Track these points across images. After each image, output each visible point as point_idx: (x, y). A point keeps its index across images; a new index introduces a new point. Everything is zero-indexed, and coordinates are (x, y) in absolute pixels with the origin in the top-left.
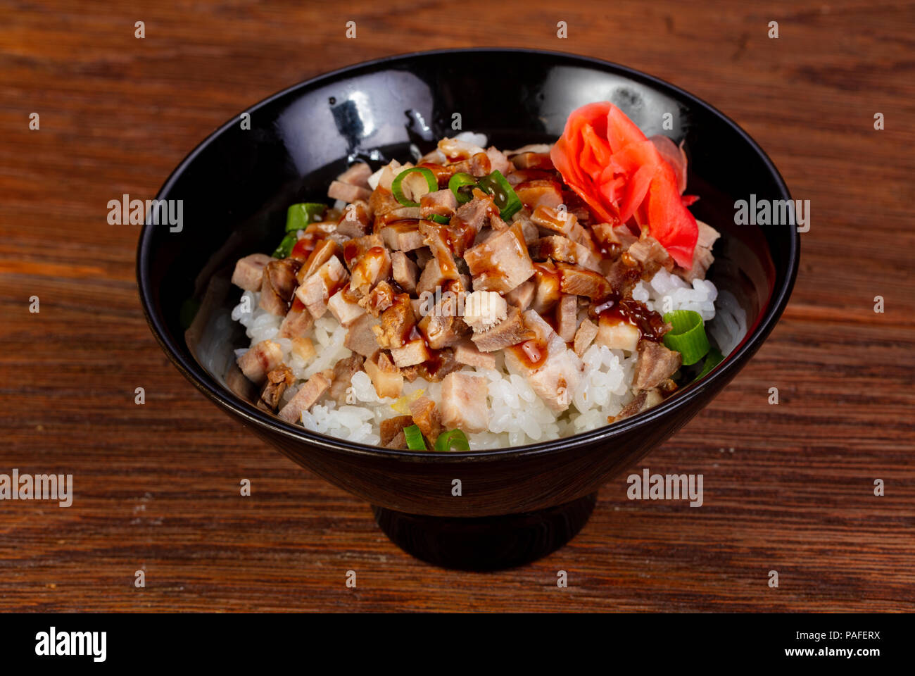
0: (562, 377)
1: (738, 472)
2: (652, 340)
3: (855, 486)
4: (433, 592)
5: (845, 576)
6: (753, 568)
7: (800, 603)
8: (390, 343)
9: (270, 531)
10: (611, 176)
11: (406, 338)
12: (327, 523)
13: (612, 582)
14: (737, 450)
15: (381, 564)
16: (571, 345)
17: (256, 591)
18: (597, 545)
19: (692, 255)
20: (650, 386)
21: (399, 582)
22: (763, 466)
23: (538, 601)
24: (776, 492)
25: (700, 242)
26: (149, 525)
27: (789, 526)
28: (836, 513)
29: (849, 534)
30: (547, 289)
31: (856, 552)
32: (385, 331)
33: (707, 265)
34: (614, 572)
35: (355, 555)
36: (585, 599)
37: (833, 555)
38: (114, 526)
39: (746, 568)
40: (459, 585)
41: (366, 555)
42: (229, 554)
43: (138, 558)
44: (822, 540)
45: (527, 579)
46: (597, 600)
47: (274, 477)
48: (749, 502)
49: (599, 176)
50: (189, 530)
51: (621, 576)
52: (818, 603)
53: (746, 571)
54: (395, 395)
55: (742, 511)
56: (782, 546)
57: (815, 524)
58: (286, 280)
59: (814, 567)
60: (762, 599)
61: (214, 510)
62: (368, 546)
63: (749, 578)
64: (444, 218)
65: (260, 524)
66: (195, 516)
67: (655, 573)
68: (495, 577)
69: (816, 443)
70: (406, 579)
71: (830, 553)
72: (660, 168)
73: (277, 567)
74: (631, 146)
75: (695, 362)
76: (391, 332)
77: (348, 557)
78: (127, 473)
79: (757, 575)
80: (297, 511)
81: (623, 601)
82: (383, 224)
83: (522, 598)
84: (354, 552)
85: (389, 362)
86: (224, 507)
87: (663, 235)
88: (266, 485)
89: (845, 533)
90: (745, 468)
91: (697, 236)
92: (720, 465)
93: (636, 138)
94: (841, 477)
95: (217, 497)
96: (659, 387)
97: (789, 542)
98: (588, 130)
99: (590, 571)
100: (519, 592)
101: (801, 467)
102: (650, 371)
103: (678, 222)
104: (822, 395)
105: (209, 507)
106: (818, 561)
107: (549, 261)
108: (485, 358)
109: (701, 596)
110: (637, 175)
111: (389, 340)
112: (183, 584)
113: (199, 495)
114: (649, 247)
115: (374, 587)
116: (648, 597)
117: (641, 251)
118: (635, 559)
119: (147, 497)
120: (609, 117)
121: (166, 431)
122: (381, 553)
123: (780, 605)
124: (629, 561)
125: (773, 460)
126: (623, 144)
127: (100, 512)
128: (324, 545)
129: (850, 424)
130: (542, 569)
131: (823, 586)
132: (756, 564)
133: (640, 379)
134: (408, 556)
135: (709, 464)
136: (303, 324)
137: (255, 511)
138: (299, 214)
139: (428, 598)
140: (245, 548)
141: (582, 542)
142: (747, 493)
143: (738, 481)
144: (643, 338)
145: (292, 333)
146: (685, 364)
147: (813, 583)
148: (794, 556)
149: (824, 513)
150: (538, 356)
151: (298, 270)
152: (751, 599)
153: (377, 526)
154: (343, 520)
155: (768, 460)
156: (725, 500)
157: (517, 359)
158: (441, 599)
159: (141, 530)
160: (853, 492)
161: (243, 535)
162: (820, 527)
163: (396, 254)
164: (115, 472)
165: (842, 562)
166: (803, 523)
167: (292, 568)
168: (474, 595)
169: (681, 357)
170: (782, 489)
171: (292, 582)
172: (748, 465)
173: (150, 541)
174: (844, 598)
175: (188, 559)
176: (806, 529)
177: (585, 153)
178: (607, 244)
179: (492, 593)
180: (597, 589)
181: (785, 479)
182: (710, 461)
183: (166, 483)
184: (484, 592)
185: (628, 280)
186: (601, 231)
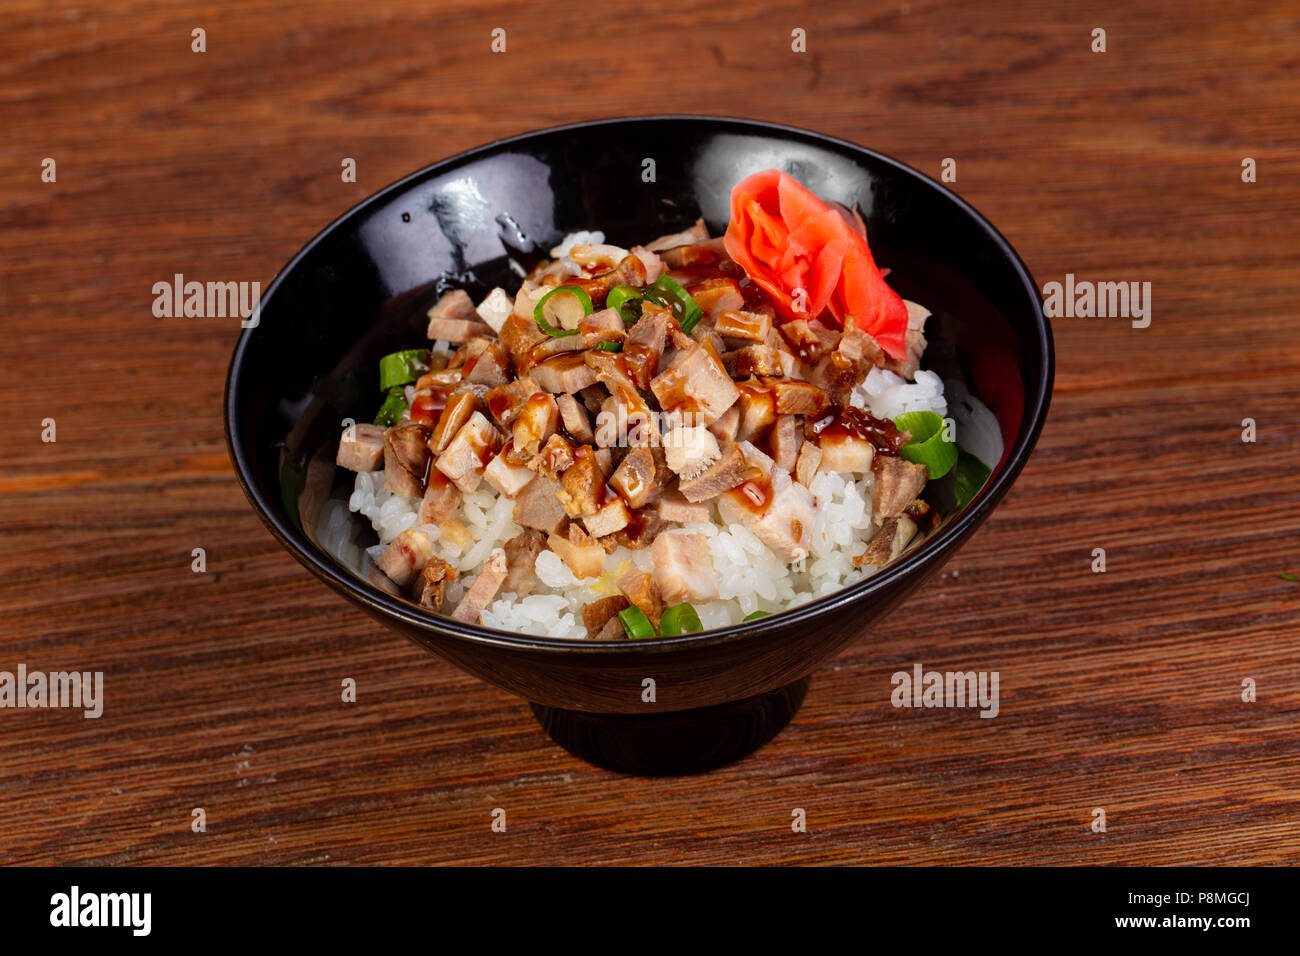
0: (795, 518)
1: (972, 599)
2: (889, 454)
3: (1119, 594)
4: (642, 809)
5: (1140, 704)
6: (1025, 714)
7: (1096, 747)
8: (581, 510)
9: (415, 768)
10: (793, 261)
11: (601, 500)
12: (485, 745)
13: (859, 760)
14: (963, 572)
15: (567, 785)
16: (794, 475)
17: (421, 845)
18: (828, 718)
19: (903, 342)
20: (897, 511)
21: (595, 804)
22: (1001, 587)
23: (776, 798)
24: (1026, 617)
25: (911, 325)
26: (260, 786)
27: (1054, 655)
28: (1106, 630)
29: (1130, 653)
30: (758, 413)
31: (1144, 674)
32: (574, 497)
33: (920, 351)
34: (858, 747)
35: (530, 780)
36: (832, 786)
37: (1118, 682)
38: (217, 793)
39: (1017, 715)
40: (672, 795)
41: (545, 778)
42: (373, 804)
43: (260, 828)
44: (1098, 666)
45: (753, 773)
46: (847, 784)
47: (398, 700)
48: (996, 635)
49: (779, 263)
50: (313, 783)
51: (868, 750)
52: (1117, 744)
53: (1018, 718)
54: (596, 572)
55: (991, 647)
56: (1052, 681)
57: (1084, 647)
58: (417, 451)
59: (1099, 701)
60: (1047, 750)
61: (337, 753)
62: (544, 766)
63: (1024, 726)
64: (613, 344)
65: (400, 760)
66: (316, 763)
67: (909, 739)
68: (714, 777)
69: (1056, 549)
70: (604, 798)
71: (1113, 680)
72: (852, 241)
73: (439, 811)
74: (811, 220)
75: (945, 473)
76: (582, 495)
77: (524, 783)
78: (212, 724)
79: (1032, 722)
80: (440, 736)
81: (880, 780)
82: (533, 363)
83: (756, 798)
84: (529, 775)
85: (583, 534)
86: (348, 746)
87: (868, 323)
88: (393, 710)
89: (1123, 653)
90: (979, 593)
91: (907, 319)
92: (947, 594)
93: (816, 209)
94: (1099, 585)
95: (336, 736)
96: (907, 511)
97: (1059, 675)
98: (755, 209)
99: (829, 751)
100: (748, 792)
101: (1046, 581)
102: (894, 493)
103: (884, 305)
104: (1045, 488)
105: (330, 749)
106: (1101, 692)
107: (753, 378)
108: (696, 509)
109: (973, 759)
110: (822, 254)
111: (580, 506)
112: (326, 851)
113: (313, 737)
114: (860, 341)
115: (567, 815)
116: (909, 771)
117: (853, 348)
118: (879, 727)
119: (246, 751)
120: (780, 188)
121: (245, 663)
122: (563, 772)
123: (1073, 754)
124: (872, 731)
125: (1010, 577)
126: (801, 219)
127: (195, 779)
128: (490, 774)
129: (1089, 518)
130: (768, 758)
131: (1116, 722)
132: (1027, 708)
133: (883, 505)
134: (598, 769)
135: (934, 596)
136: (449, 503)
137: (388, 745)
138: (396, 366)
139: (639, 818)
140: (390, 793)
141: (808, 717)
142: (991, 623)
143: (974, 610)
144: (878, 454)
145: (437, 517)
146: (933, 477)
147: (1103, 719)
148: (1071, 691)
149: (1092, 633)
150: (762, 498)
151: (429, 437)
152: (1034, 752)
153: (548, 739)
154: (502, 739)
155: (1004, 578)
156: (966, 637)
157: (738, 504)
158: (656, 815)
159: (252, 794)
160: (1118, 601)
161: (383, 778)
162: (1091, 650)
163: (562, 398)
164: (198, 725)
165: (1131, 688)
166: (1069, 649)
167: (457, 809)
168: (695, 803)
169: (927, 471)
170: (1031, 612)
171: (463, 826)
172: (981, 589)
173: (269, 805)
174: (1145, 731)
175: (323, 819)
176: (1076, 656)
177: (757, 236)
178: (805, 345)
179: (716, 798)
180: (843, 771)
181: (1032, 599)
182: (934, 592)
183: (265, 730)
184: (705, 798)
185: (843, 386)
186: (794, 330)
